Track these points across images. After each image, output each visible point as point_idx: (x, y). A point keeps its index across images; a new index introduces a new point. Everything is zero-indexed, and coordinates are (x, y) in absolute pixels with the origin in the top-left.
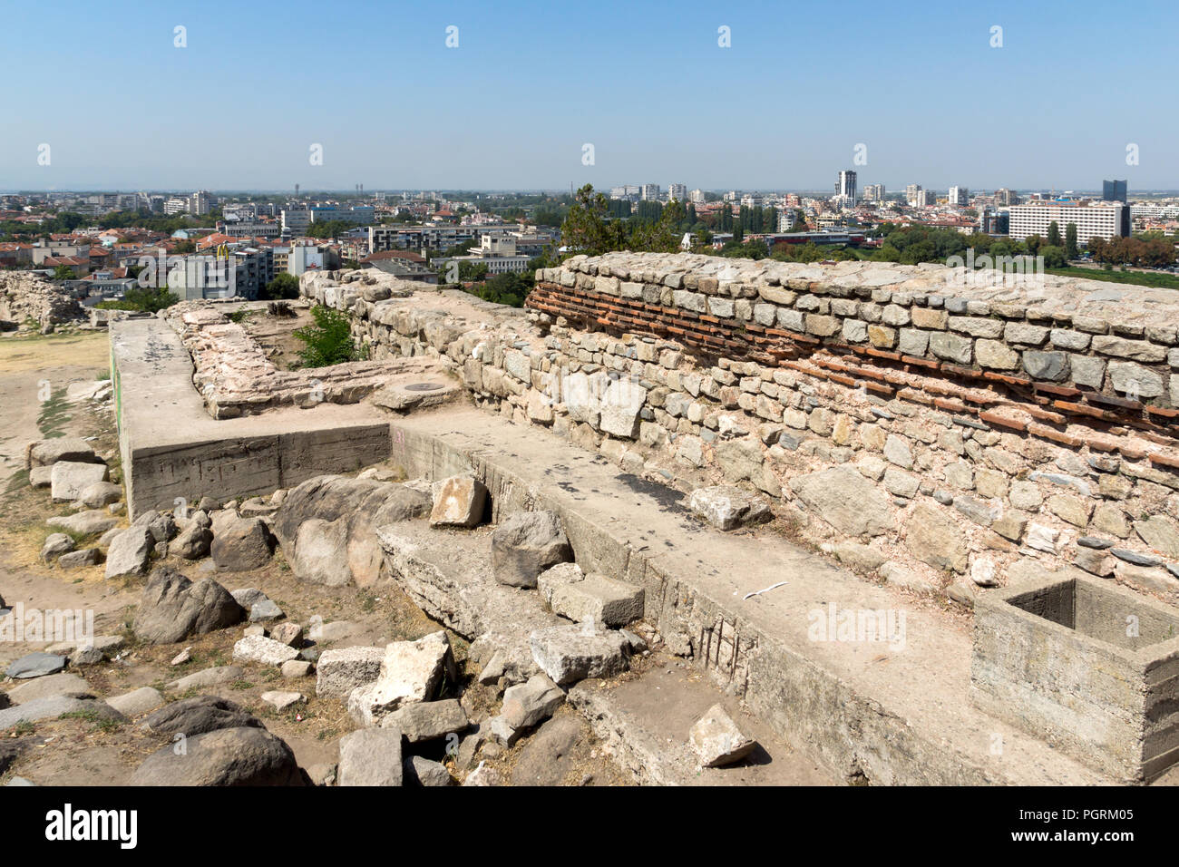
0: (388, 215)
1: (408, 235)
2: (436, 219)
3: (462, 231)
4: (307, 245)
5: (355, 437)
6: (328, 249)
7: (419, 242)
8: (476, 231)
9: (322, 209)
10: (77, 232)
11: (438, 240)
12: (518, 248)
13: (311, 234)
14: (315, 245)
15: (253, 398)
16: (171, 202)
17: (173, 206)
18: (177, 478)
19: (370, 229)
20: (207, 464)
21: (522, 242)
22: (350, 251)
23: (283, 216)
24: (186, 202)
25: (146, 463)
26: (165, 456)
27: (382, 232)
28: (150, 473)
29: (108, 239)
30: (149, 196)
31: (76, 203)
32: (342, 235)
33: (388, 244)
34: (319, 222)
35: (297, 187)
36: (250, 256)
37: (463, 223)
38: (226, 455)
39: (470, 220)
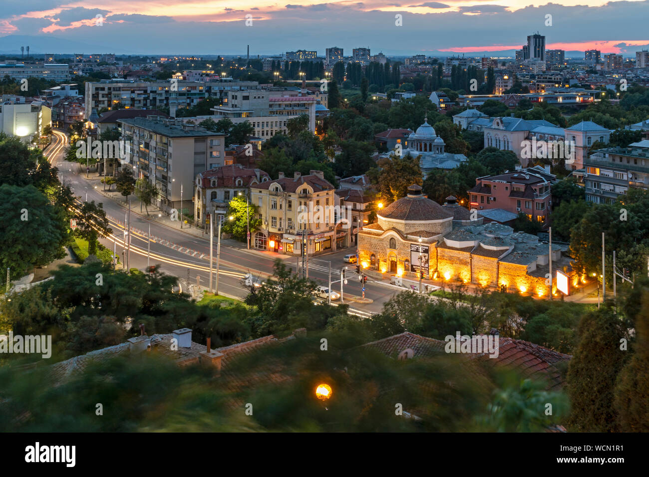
8: (210, 87)
11: (166, 98)
12: (270, 106)
27: (103, 89)
33: (110, 102)
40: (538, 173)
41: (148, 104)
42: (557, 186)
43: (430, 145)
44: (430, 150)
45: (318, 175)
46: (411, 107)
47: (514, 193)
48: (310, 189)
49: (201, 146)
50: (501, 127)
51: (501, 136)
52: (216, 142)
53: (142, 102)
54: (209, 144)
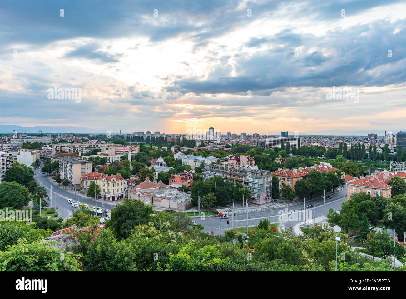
1: (70, 147)
3: (92, 146)
4: (26, 151)
6: (35, 153)
11: (82, 149)
12: (116, 152)
19: (54, 145)
23: (12, 141)
27: (59, 146)
32: (39, 148)
33: (61, 151)
40: (191, 172)
41: (75, 152)
42: (195, 177)
43: (162, 164)
44: (162, 166)
45: (119, 175)
46: (162, 152)
47: (182, 179)
48: (115, 180)
49: (84, 166)
50: (187, 158)
51: (187, 160)
52: (89, 165)
53: (73, 151)
54: (86, 166)
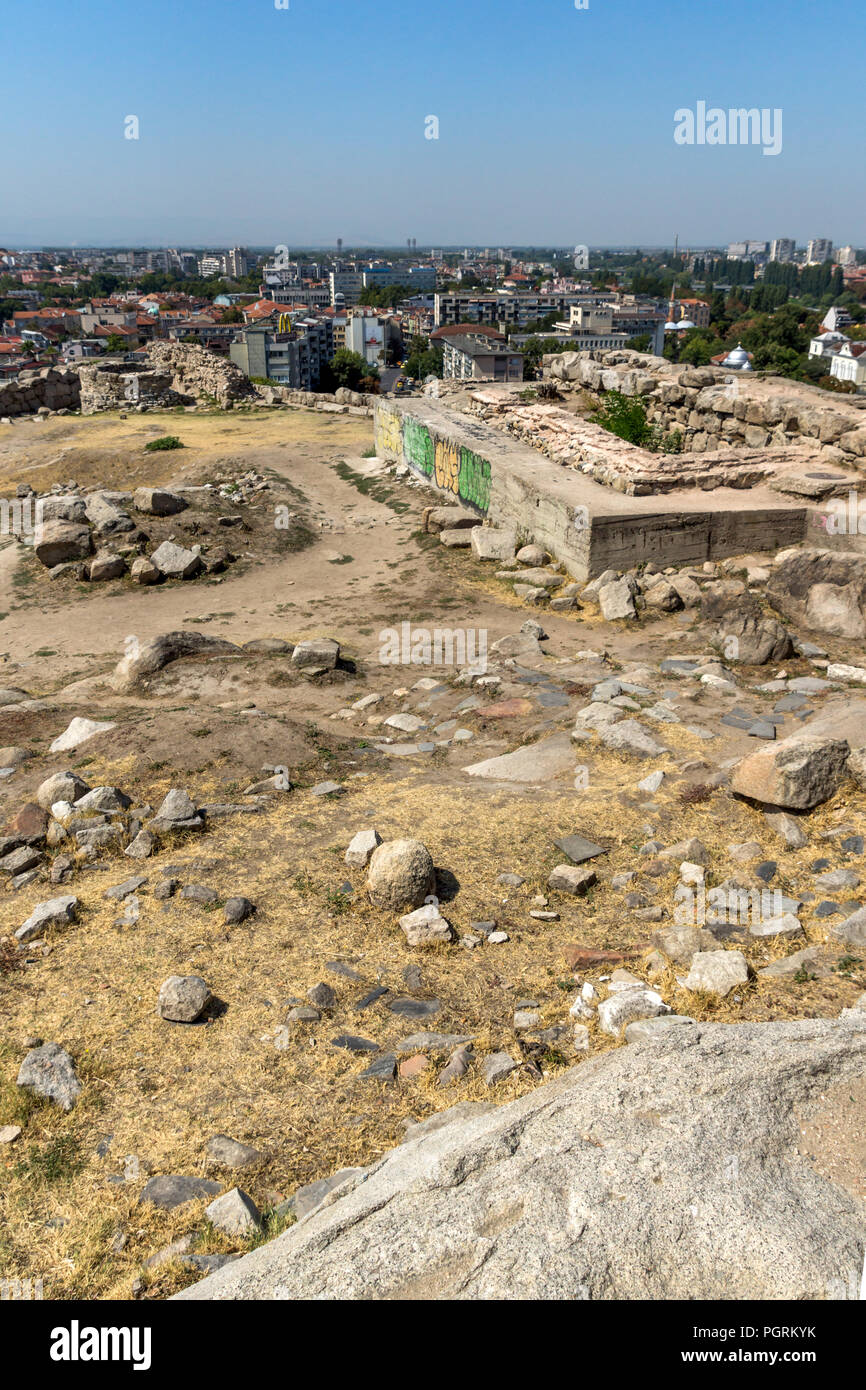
0: (450, 280)
1: (481, 304)
2: (508, 284)
3: (545, 301)
4: (365, 316)
5: (775, 518)
6: (389, 320)
7: (494, 314)
8: (562, 301)
9: (376, 270)
10: (117, 297)
11: (516, 312)
12: (614, 323)
13: (365, 302)
14: (374, 315)
15: (661, 478)
16: (205, 261)
17: (208, 266)
18: (626, 545)
19: (437, 297)
20: (650, 534)
21: (620, 315)
22: (411, 323)
23: (332, 280)
24: (222, 262)
25: (601, 530)
26: (618, 525)
27: (450, 301)
28: (605, 538)
29: (150, 305)
30: (179, 254)
31: (105, 262)
32: (402, 304)
33: (457, 315)
34: (373, 287)
35: (340, 242)
36: (310, 328)
37: (544, 290)
38: (666, 528)
39: (552, 287)
49: (501, 365)
50: (849, 354)
52: (515, 361)
53: (491, 316)
